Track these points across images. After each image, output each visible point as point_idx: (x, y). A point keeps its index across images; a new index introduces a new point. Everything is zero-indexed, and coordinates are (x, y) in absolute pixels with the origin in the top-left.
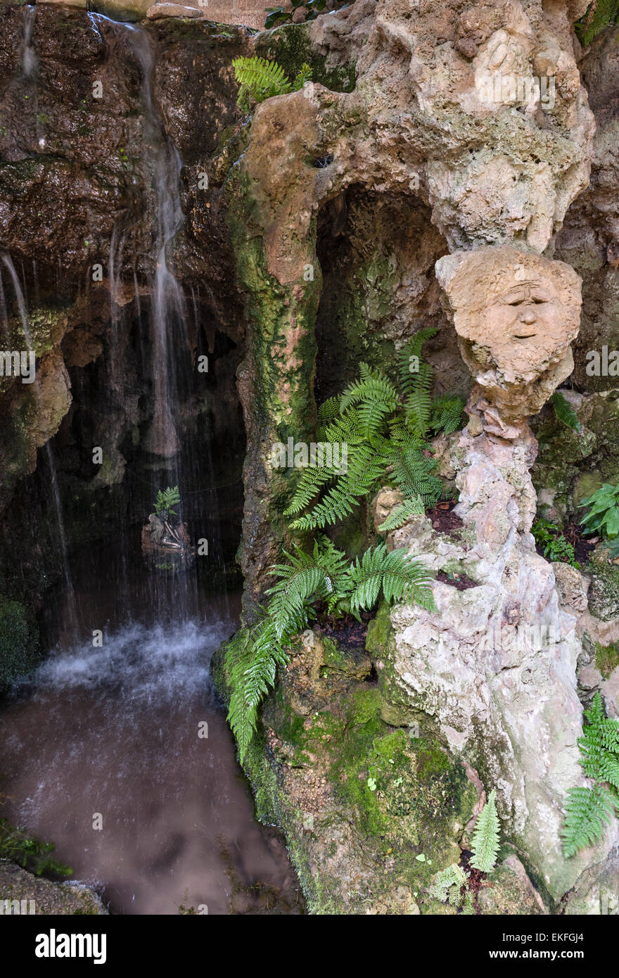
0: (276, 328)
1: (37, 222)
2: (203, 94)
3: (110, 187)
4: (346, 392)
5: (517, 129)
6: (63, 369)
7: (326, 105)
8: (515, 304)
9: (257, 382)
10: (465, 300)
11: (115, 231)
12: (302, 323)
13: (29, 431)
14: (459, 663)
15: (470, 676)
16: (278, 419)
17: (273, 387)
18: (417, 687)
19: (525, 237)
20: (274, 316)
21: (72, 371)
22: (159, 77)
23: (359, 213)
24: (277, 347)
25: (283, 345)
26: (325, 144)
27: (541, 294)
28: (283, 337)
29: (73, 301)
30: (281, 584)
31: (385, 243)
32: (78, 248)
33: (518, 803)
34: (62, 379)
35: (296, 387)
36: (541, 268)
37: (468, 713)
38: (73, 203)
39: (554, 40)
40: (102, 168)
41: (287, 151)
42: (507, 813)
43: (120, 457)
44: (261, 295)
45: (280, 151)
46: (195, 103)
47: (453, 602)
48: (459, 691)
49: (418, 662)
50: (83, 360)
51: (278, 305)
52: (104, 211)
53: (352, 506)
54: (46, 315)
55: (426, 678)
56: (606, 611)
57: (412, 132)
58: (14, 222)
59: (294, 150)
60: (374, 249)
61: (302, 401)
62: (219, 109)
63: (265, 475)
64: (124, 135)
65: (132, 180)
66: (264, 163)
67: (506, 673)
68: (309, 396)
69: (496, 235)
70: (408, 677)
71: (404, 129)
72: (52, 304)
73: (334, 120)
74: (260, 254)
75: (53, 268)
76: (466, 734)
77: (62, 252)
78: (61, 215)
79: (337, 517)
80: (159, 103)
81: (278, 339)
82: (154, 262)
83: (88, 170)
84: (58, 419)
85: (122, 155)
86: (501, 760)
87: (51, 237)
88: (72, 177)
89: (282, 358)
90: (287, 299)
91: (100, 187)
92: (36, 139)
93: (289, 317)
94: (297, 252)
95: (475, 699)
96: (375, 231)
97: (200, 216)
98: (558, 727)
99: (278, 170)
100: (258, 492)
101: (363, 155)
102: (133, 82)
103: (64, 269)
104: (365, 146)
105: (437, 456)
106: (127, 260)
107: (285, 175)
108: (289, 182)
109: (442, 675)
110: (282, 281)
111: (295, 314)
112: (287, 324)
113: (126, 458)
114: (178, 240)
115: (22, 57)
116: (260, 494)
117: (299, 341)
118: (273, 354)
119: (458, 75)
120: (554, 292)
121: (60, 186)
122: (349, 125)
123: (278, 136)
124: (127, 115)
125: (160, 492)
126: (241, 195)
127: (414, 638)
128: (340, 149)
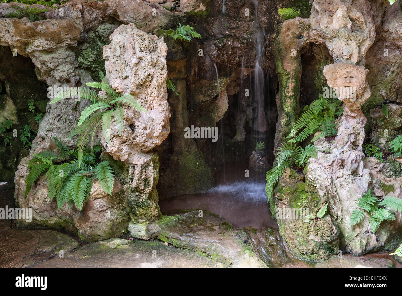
0: (286, 84)
1: (223, 55)
2: (272, 14)
3: (243, 43)
4: (312, 103)
5: (344, 33)
6: (226, 96)
7: (301, 23)
8: (346, 78)
9: (281, 99)
10: (329, 77)
11: (244, 55)
12: (294, 82)
13: (215, 116)
14: (323, 173)
15: (325, 176)
16: (286, 110)
17: (285, 100)
18: (312, 178)
19: (350, 59)
20: (286, 80)
21: (228, 96)
22: (259, 10)
23: (316, 48)
24: (287, 89)
25: (288, 88)
26: (301, 33)
27: (353, 75)
28: (288, 86)
29: (231, 74)
30: (281, 152)
31: (326, 56)
32: (234, 61)
33: (339, 213)
34: (226, 99)
35: (292, 101)
36: (353, 68)
37: (324, 185)
38: (233, 48)
39: (355, 10)
40: (242, 38)
41: (290, 35)
42: (335, 215)
43: (244, 130)
44: (282, 74)
45: (288, 35)
46: (269, 16)
47: (323, 157)
48: (322, 179)
49: (313, 172)
50: (233, 93)
51: (287, 77)
52: (242, 50)
53: (307, 136)
54: (223, 79)
55: (314, 176)
56: (388, 174)
57: (320, 32)
58: (218, 55)
59: (292, 35)
60: (322, 58)
61: (294, 105)
62: (276, 18)
63: (281, 126)
64: (248, 27)
65: (250, 40)
66: (284, 39)
67: (339, 179)
68: (297, 104)
69: (342, 59)
70: (310, 176)
71: (319, 31)
72: (225, 76)
73: (303, 27)
74: (282, 63)
75: (227, 66)
76: (324, 191)
77: (229, 62)
78: (230, 52)
79: (302, 139)
80: (259, 17)
81: (287, 87)
82: (255, 63)
83: (238, 39)
84: (224, 112)
85: (248, 33)
86: (334, 201)
87: (227, 58)
88: (233, 42)
89: (288, 92)
90: (289, 76)
91: (241, 43)
92: (226, 31)
93: (290, 80)
94: (292, 63)
95: (326, 182)
96: (322, 53)
97: (268, 50)
98: (353, 195)
99: (288, 40)
100: (279, 131)
101: (311, 36)
102: (252, 11)
103: (229, 66)
104: (311, 34)
105: (336, 122)
106: (248, 63)
107: (289, 42)
108: (291, 44)
109: (318, 175)
110: (288, 71)
111: (292, 79)
112: (290, 82)
113: (246, 131)
114: (262, 57)
115: (222, 8)
116: (280, 132)
117: (293, 87)
118: (285, 91)
119: (329, 20)
120: (357, 75)
121: (230, 44)
122: (307, 28)
123: (288, 31)
124: (250, 21)
125: (257, 143)
126: (277, 47)
127: (312, 167)
128: (305, 34)
